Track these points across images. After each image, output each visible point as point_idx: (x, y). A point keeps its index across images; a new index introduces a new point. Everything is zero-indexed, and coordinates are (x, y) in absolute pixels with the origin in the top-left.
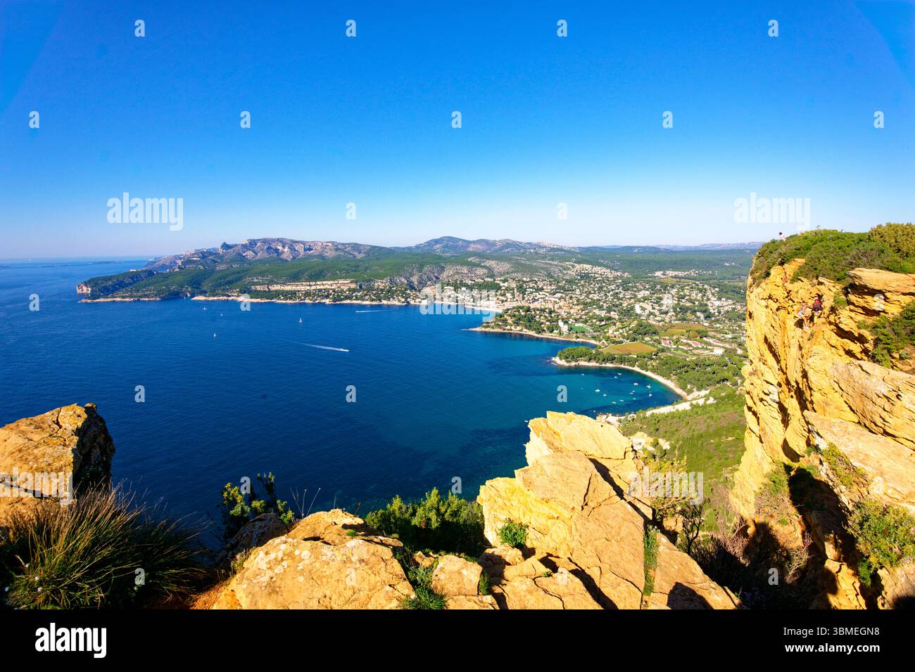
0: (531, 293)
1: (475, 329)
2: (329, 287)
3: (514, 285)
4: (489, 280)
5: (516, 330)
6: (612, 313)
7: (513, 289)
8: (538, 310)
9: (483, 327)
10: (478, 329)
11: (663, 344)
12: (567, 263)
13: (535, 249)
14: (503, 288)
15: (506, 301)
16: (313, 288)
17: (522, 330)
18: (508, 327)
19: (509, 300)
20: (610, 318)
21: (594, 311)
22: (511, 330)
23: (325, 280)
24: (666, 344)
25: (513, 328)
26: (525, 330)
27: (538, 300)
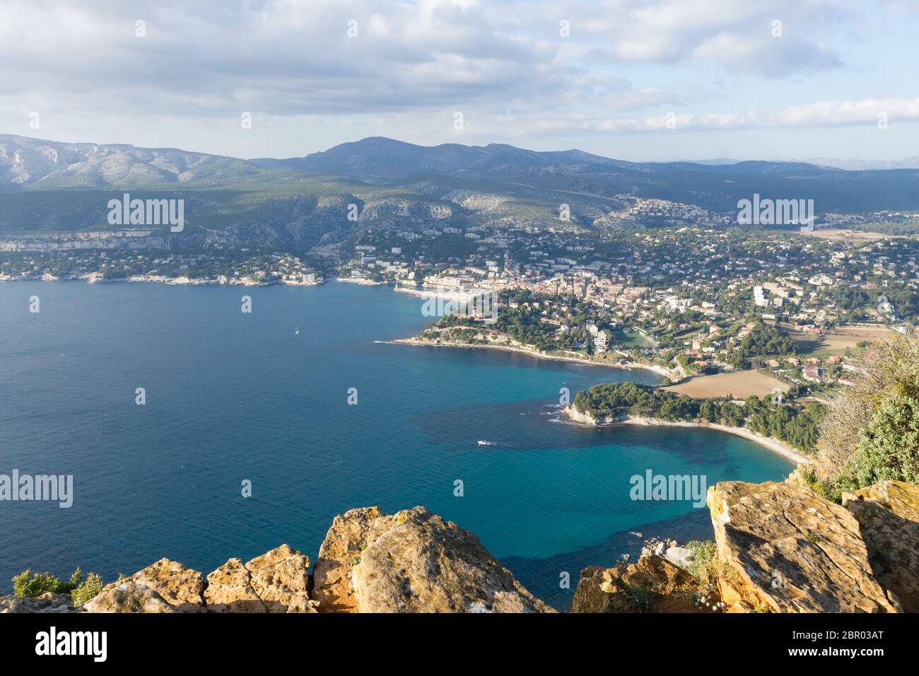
0: (540, 259)
1: (408, 341)
2: (100, 245)
3: (502, 243)
4: (453, 230)
5: (497, 341)
6: (705, 304)
7: (501, 251)
8: (547, 297)
9: (426, 335)
10: (413, 341)
11: (805, 376)
12: (620, 196)
13: (557, 166)
14: (481, 249)
15: (485, 277)
16: (67, 246)
17: (509, 342)
18: (480, 337)
19: (491, 275)
20: (697, 316)
21: (668, 299)
22: (486, 342)
23: (95, 230)
24: (810, 375)
25: (489, 338)
26: (514, 342)
27: (553, 275)
